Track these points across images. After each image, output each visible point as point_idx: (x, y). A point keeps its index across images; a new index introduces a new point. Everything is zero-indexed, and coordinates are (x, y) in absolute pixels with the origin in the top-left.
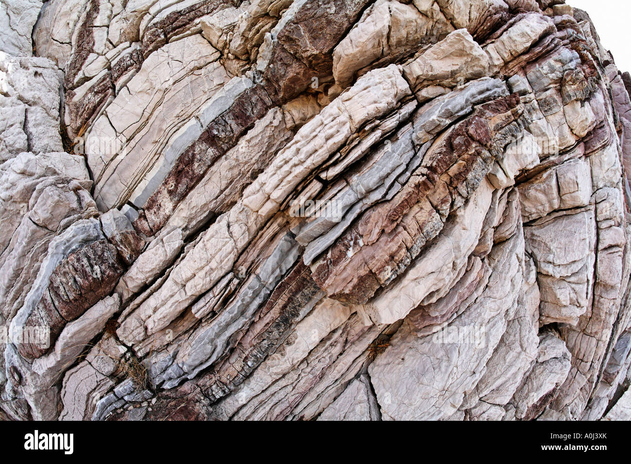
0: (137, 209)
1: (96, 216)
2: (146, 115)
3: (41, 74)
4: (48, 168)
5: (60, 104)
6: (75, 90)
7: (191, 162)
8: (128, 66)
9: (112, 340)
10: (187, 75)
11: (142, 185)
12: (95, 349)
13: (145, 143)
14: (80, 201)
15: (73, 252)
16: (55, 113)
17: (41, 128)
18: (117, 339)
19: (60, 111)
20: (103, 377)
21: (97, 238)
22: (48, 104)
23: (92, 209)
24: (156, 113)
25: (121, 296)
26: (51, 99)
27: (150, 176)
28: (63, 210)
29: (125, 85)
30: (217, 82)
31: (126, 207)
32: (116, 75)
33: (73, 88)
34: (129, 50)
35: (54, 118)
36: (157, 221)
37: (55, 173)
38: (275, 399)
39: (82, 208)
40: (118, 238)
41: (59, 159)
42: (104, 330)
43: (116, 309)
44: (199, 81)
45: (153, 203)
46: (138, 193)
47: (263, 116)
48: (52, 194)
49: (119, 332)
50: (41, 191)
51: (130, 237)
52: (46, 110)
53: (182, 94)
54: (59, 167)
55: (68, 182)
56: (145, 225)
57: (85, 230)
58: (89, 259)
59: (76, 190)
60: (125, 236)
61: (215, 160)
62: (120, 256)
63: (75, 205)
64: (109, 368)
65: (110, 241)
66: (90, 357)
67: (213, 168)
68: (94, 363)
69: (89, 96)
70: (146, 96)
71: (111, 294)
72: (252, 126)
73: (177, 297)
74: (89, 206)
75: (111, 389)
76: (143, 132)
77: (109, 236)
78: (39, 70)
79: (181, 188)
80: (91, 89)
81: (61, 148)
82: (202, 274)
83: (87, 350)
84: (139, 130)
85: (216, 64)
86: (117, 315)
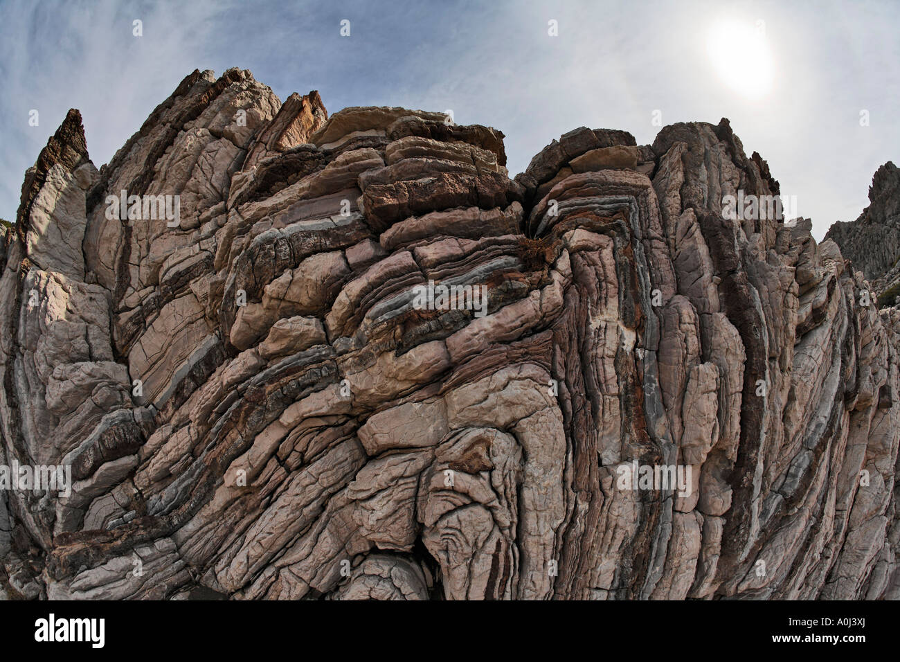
0: (157, 409)
1: (131, 409)
2: (164, 349)
3: (94, 299)
4: (104, 375)
5: (110, 323)
6: (120, 315)
7: (183, 388)
8: (153, 309)
9: (130, 485)
10: (185, 327)
11: (161, 395)
12: (118, 488)
13: (163, 369)
14: (122, 397)
15: (116, 425)
16: (107, 330)
17: (97, 340)
18: (134, 483)
19: (110, 328)
20: (118, 507)
21: (130, 421)
22: (101, 324)
23: (129, 404)
24: (169, 350)
25: (140, 457)
26: (103, 319)
27: (165, 390)
28: (112, 401)
29: (151, 324)
30: (201, 335)
31: (151, 407)
32: (145, 314)
33: (119, 312)
34: (152, 295)
35: (106, 334)
36: (166, 419)
37: (108, 377)
38: (206, 537)
39: (123, 402)
40: (142, 424)
41: (110, 367)
42: (127, 477)
43: (135, 464)
44: (192, 332)
45: (165, 408)
46: (157, 400)
47: (221, 364)
48: (106, 391)
49: (135, 479)
50: (100, 388)
51: (150, 425)
52: (101, 328)
53: (182, 341)
54: (110, 373)
55: (116, 384)
56: (159, 420)
57: (123, 415)
58: (124, 430)
59: (121, 390)
60: (146, 424)
61: (195, 389)
62: (142, 433)
63: (119, 400)
64: (124, 501)
65: (137, 424)
66: (114, 491)
67: (194, 394)
68: (116, 496)
69: (130, 324)
70: (163, 336)
71: (134, 455)
72: (214, 371)
73: (163, 460)
74: (128, 401)
75: (122, 516)
76: (162, 360)
77: (137, 421)
78: (93, 296)
79: (177, 403)
80: (131, 319)
81: (112, 359)
82: (174, 450)
83: (115, 485)
84: (160, 359)
85: (202, 320)
86: (136, 468)
